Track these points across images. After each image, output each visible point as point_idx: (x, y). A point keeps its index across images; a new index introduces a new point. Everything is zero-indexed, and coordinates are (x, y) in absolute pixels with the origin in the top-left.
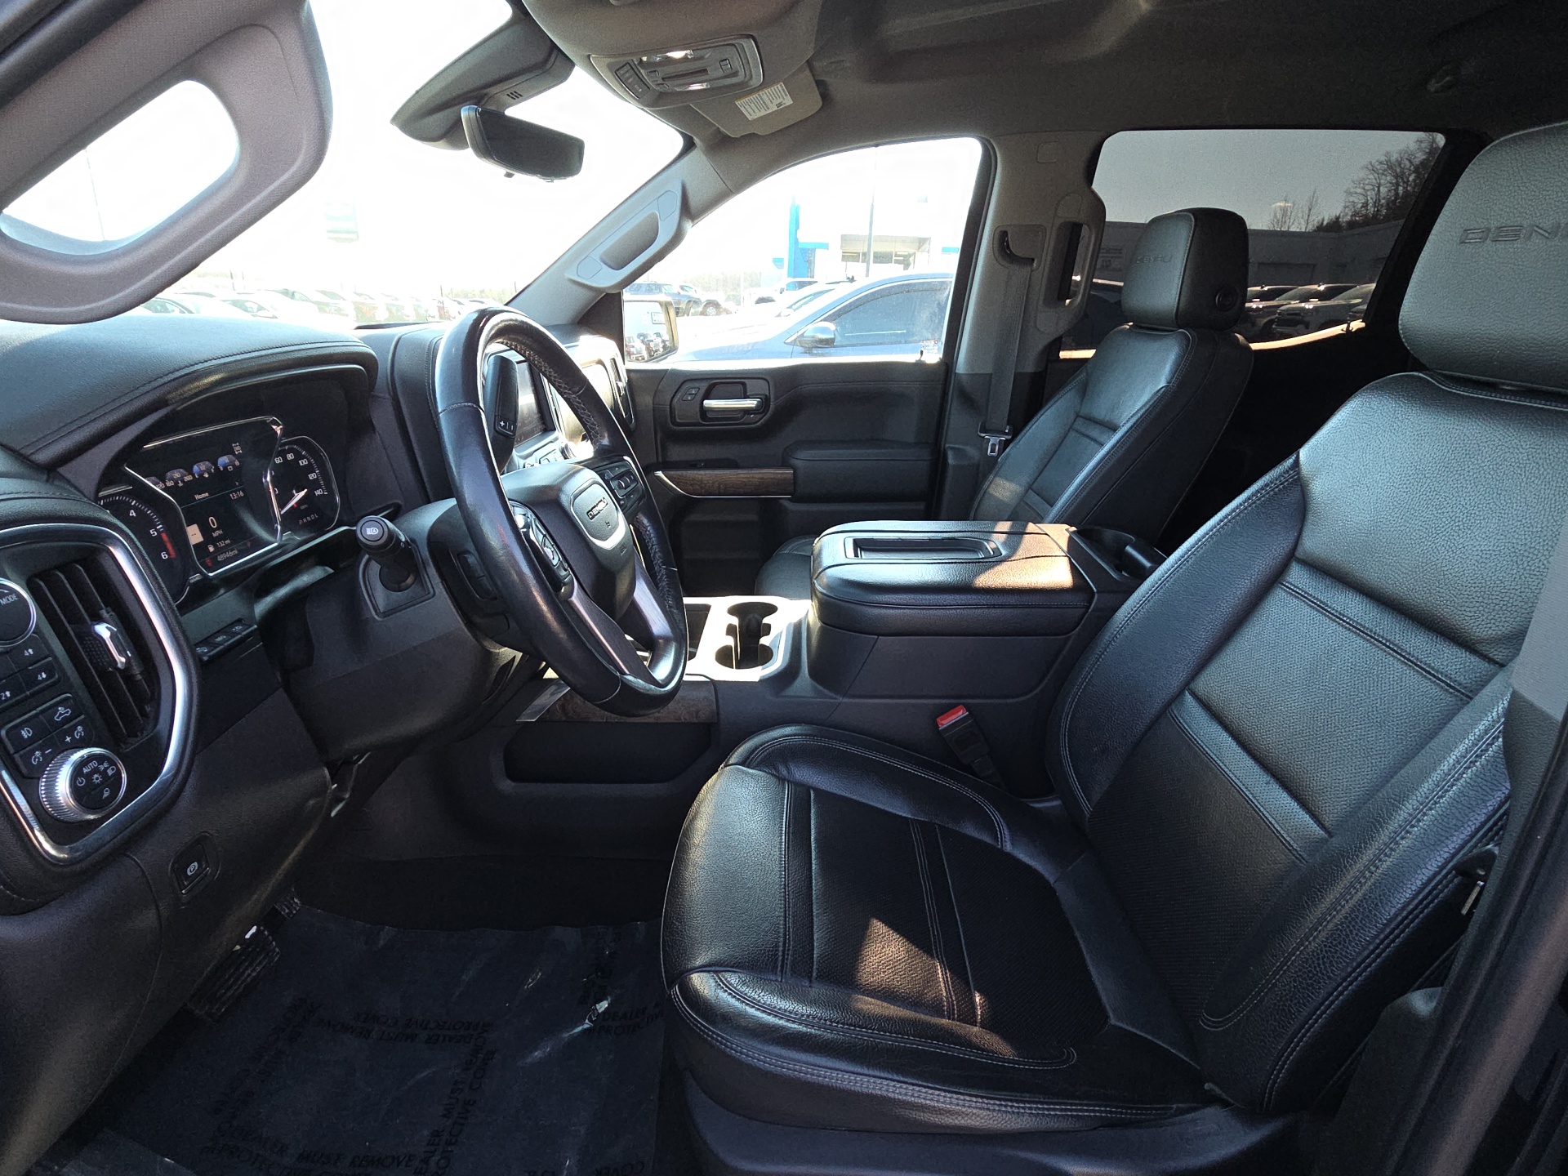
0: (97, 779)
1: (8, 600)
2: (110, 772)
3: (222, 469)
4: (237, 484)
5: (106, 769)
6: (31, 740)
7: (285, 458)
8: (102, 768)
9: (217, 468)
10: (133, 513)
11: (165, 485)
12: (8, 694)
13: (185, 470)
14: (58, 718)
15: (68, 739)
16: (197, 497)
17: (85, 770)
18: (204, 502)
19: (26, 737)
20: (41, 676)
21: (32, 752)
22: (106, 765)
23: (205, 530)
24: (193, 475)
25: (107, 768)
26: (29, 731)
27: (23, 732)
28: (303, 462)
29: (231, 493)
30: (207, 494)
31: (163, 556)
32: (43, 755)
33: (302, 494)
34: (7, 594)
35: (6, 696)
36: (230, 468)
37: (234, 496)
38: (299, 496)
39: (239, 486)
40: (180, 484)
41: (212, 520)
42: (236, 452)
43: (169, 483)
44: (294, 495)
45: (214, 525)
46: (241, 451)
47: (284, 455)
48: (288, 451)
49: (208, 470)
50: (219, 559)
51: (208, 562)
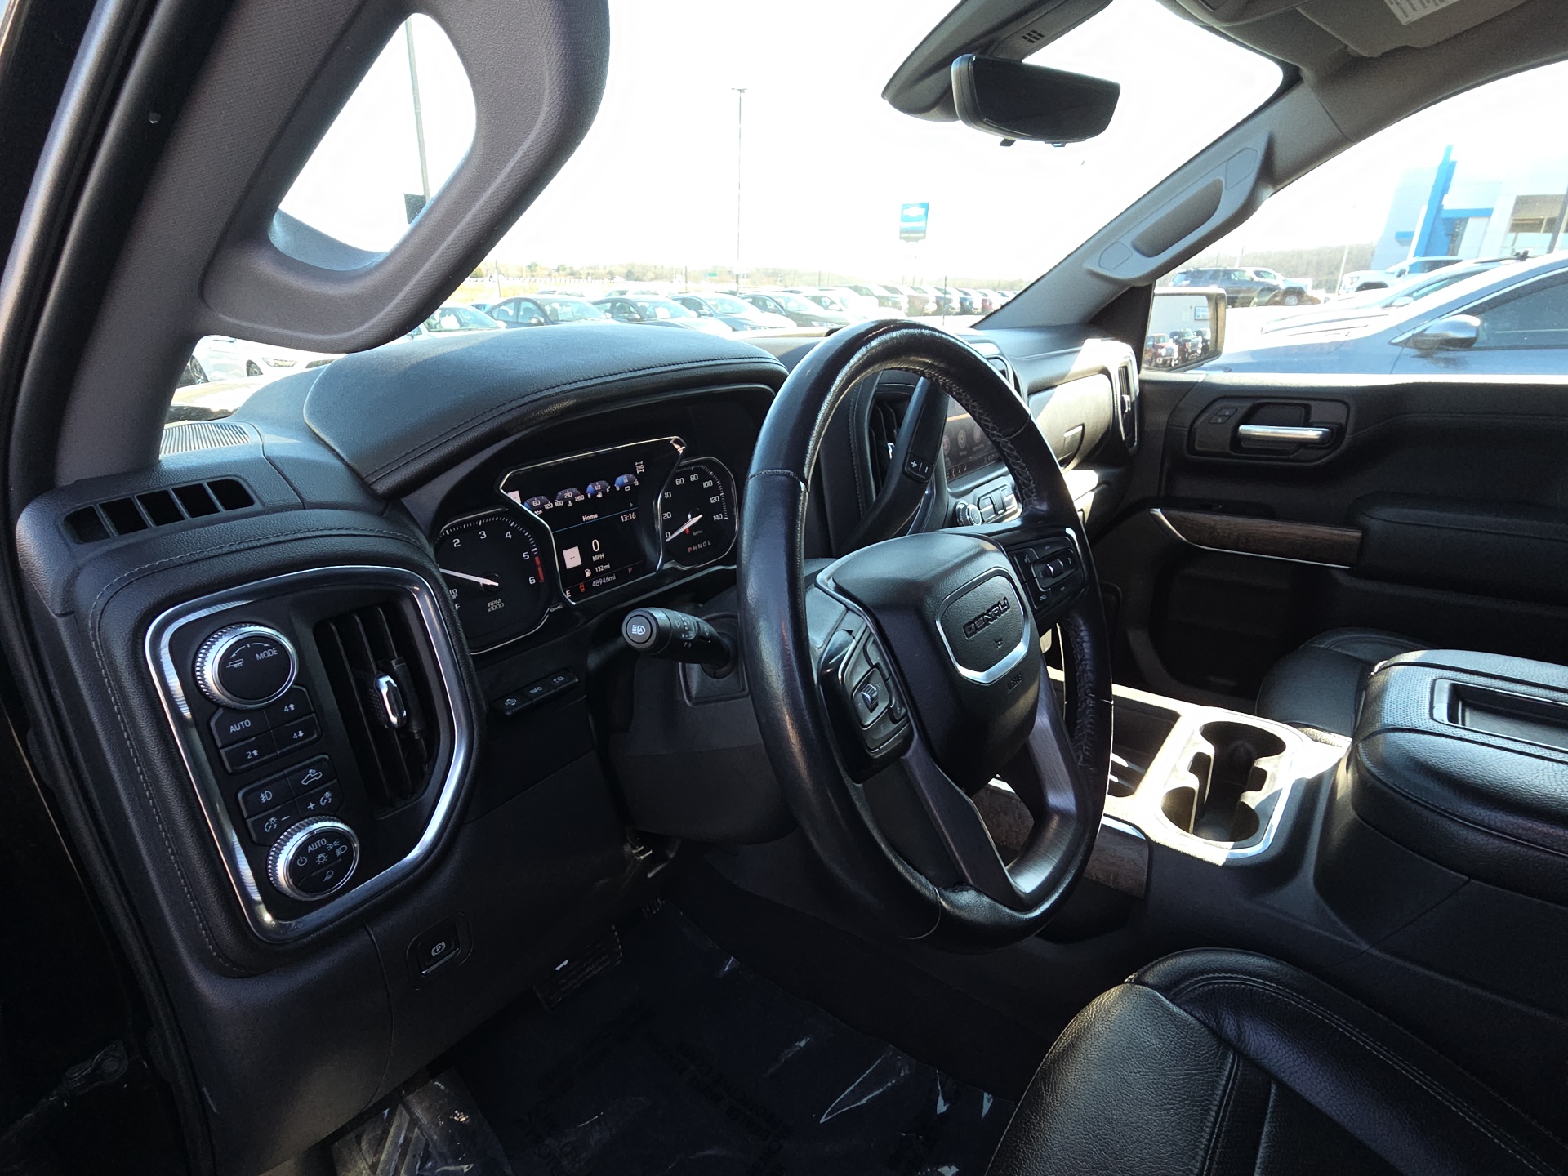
0: (322, 859)
1: (266, 654)
2: (339, 852)
3: (618, 489)
4: (631, 505)
5: (336, 848)
6: (268, 805)
7: (687, 480)
8: (331, 846)
9: (613, 488)
10: (509, 535)
11: (554, 505)
12: (255, 752)
13: (579, 489)
14: (305, 782)
15: (311, 806)
16: (585, 518)
17: (310, 848)
18: (592, 523)
19: (264, 801)
20: (298, 734)
21: (267, 819)
22: (336, 843)
23: (586, 554)
24: (586, 496)
25: (338, 847)
26: (269, 796)
27: (262, 795)
28: (707, 484)
29: (623, 514)
30: (596, 516)
31: (530, 581)
32: (279, 822)
33: (697, 519)
34: (267, 648)
35: (252, 755)
36: (628, 488)
37: (624, 519)
38: (693, 521)
39: (633, 507)
40: (570, 504)
41: (595, 543)
42: (638, 472)
43: (559, 503)
44: (688, 520)
45: (596, 548)
46: (643, 471)
47: (686, 476)
48: (693, 472)
49: (603, 490)
50: (594, 585)
51: (582, 587)
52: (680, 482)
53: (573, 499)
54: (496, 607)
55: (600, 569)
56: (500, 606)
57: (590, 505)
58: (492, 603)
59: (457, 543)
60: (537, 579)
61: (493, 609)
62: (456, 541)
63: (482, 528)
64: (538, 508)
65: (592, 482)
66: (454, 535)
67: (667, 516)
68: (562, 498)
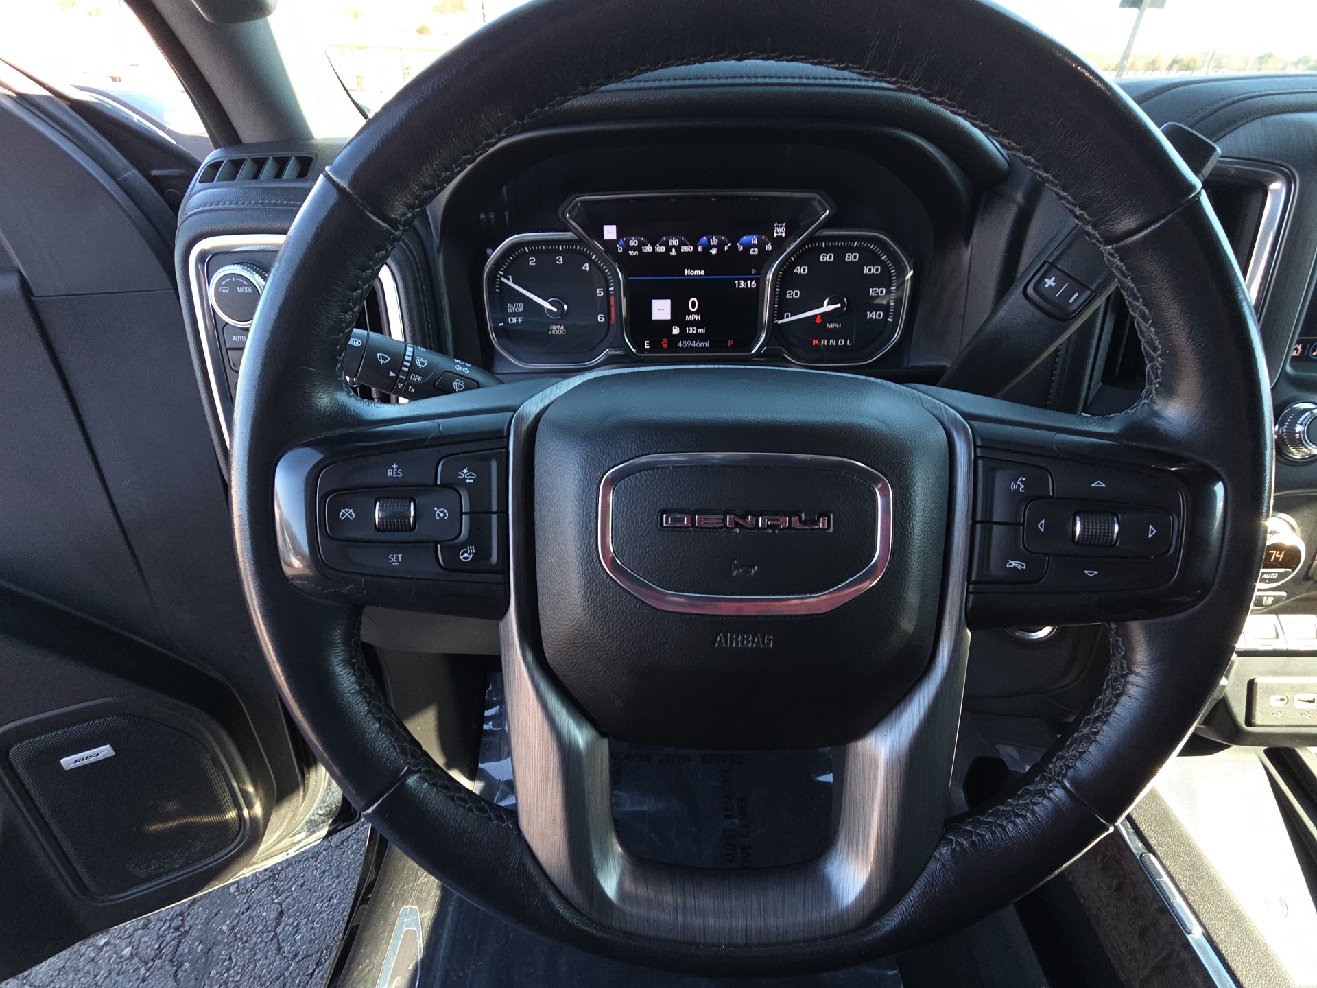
1: (244, 290)
3: (741, 248)
4: (754, 271)
7: (839, 257)
9: (734, 247)
11: (654, 249)
13: (687, 238)
16: (688, 272)
18: (696, 279)
23: (679, 311)
24: (696, 248)
28: (871, 270)
29: (739, 280)
30: (703, 273)
31: (599, 318)
34: (245, 286)
36: (754, 251)
37: (739, 284)
38: (827, 308)
39: (755, 274)
40: (673, 253)
41: (693, 302)
42: (775, 235)
43: (660, 249)
44: (823, 306)
45: (693, 307)
46: (783, 235)
47: (840, 253)
48: (852, 250)
49: (720, 247)
50: (680, 345)
51: (665, 343)
52: (825, 258)
53: (678, 248)
54: (558, 332)
55: (692, 330)
56: (562, 332)
57: (694, 260)
58: (554, 327)
59: (532, 261)
60: (608, 317)
61: (554, 332)
62: (532, 260)
63: (559, 253)
64: (634, 248)
65: (710, 234)
66: (532, 253)
67: (793, 294)
68: (665, 244)
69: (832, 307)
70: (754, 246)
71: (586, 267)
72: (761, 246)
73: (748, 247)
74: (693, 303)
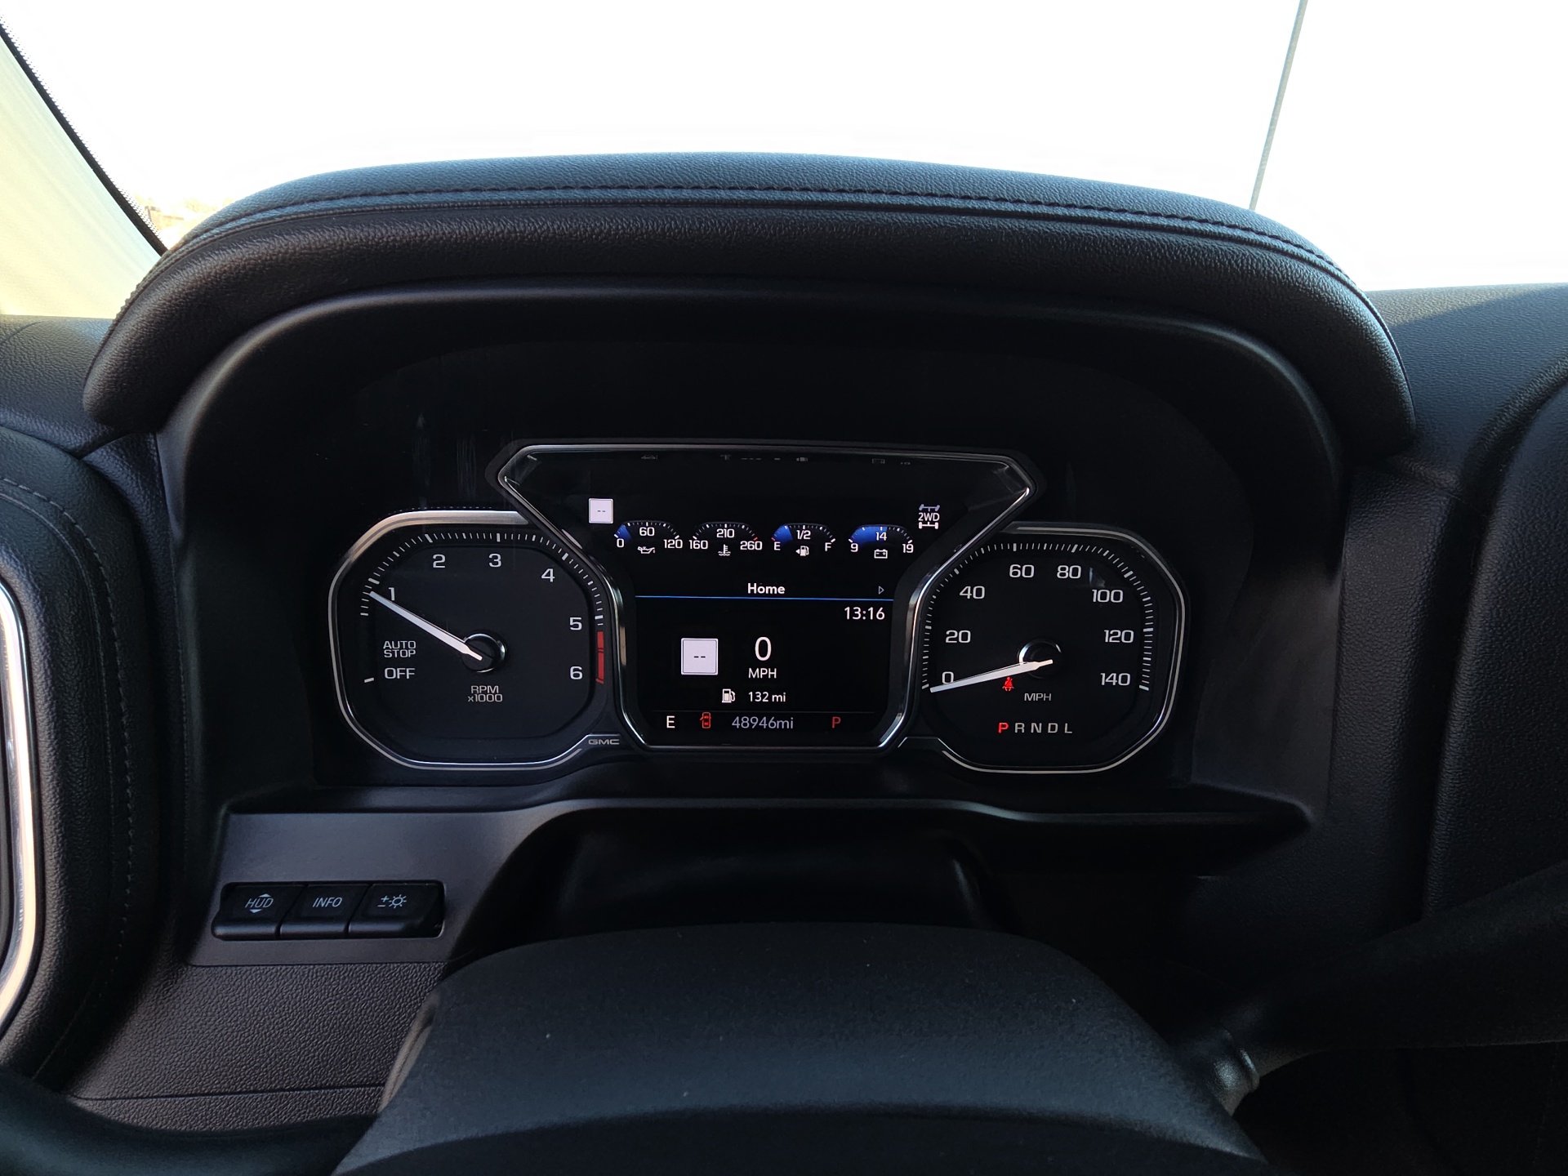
3: (855, 548)
4: (881, 590)
7: (1044, 571)
9: (842, 545)
11: (687, 544)
13: (751, 526)
16: (753, 588)
18: (770, 602)
23: (734, 659)
24: (768, 545)
28: (1107, 596)
29: (852, 605)
30: (781, 590)
31: (575, 672)
36: (881, 554)
37: (853, 613)
38: (1023, 667)
39: (881, 596)
40: (725, 552)
42: (921, 526)
43: (696, 544)
44: (1017, 662)
45: (763, 654)
46: (936, 526)
47: (1046, 562)
48: (1069, 560)
49: (815, 543)
50: (736, 723)
51: (706, 720)
52: (1017, 571)
53: (733, 544)
54: (486, 698)
55: (761, 697)
56: (494, 698)
57: (765, 567)
58: (479, 689)
59: (439, 561)
60: (591, 672)
61: (478, 698)
62: (440, 559)
63: (496, 547)
64: (647, 542)
65: (796, 521)
66: (438, 546)
67: (958, 636)
68: (710, 536)
69: (1035, 666)
70: (881, 544)
71: (549, 575)
72: (893, 544)
73: (869, 545)
74: (763, 646)
